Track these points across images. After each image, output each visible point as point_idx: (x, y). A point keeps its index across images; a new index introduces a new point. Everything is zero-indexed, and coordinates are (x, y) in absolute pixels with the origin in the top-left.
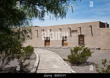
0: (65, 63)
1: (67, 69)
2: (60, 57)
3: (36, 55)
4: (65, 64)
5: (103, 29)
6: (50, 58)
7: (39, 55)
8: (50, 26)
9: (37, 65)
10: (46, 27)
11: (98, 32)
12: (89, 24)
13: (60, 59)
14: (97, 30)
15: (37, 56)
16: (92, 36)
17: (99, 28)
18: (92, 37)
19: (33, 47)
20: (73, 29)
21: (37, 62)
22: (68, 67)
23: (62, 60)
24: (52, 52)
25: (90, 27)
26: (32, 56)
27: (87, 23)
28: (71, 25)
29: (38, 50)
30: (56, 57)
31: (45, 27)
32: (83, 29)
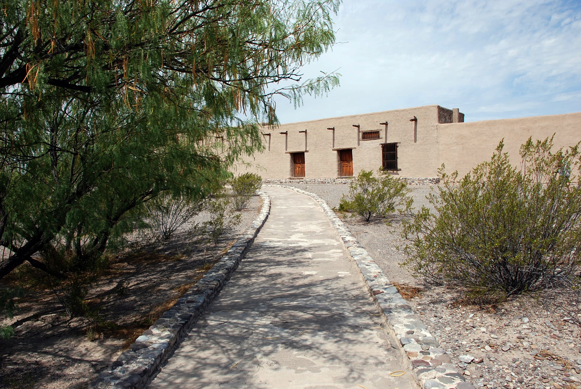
0: (334, 219)
1: (337, 234)
2: (325, 205)
3: (262, 201)
4: (333, 222)
5: (447, 127)
6: (299, 208)
7: (270, 201)
8: (305, 122)
9: (260, 224)
10: (293, 124)
11: (435, 136)
12: (409, 113)
13: (325, 210)
14: (433, 128)
15: (267, 202)
16: (415, 141)
17: (437, 124)
18: (415, 144)
19: (259, 179)
20: (367, 127)
21: (262, 217)
22: (340, 228)
23: (329, 212)
24: (307, 193)
25: (412, 120)
26: (253, 203)
27: (403, 111)
28: (361, 116)
29: (272, 188)
30: (315, 204)
31: (291, 126)
32: (393, 128)
